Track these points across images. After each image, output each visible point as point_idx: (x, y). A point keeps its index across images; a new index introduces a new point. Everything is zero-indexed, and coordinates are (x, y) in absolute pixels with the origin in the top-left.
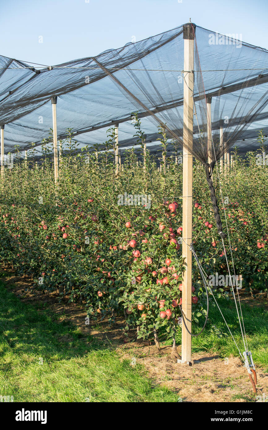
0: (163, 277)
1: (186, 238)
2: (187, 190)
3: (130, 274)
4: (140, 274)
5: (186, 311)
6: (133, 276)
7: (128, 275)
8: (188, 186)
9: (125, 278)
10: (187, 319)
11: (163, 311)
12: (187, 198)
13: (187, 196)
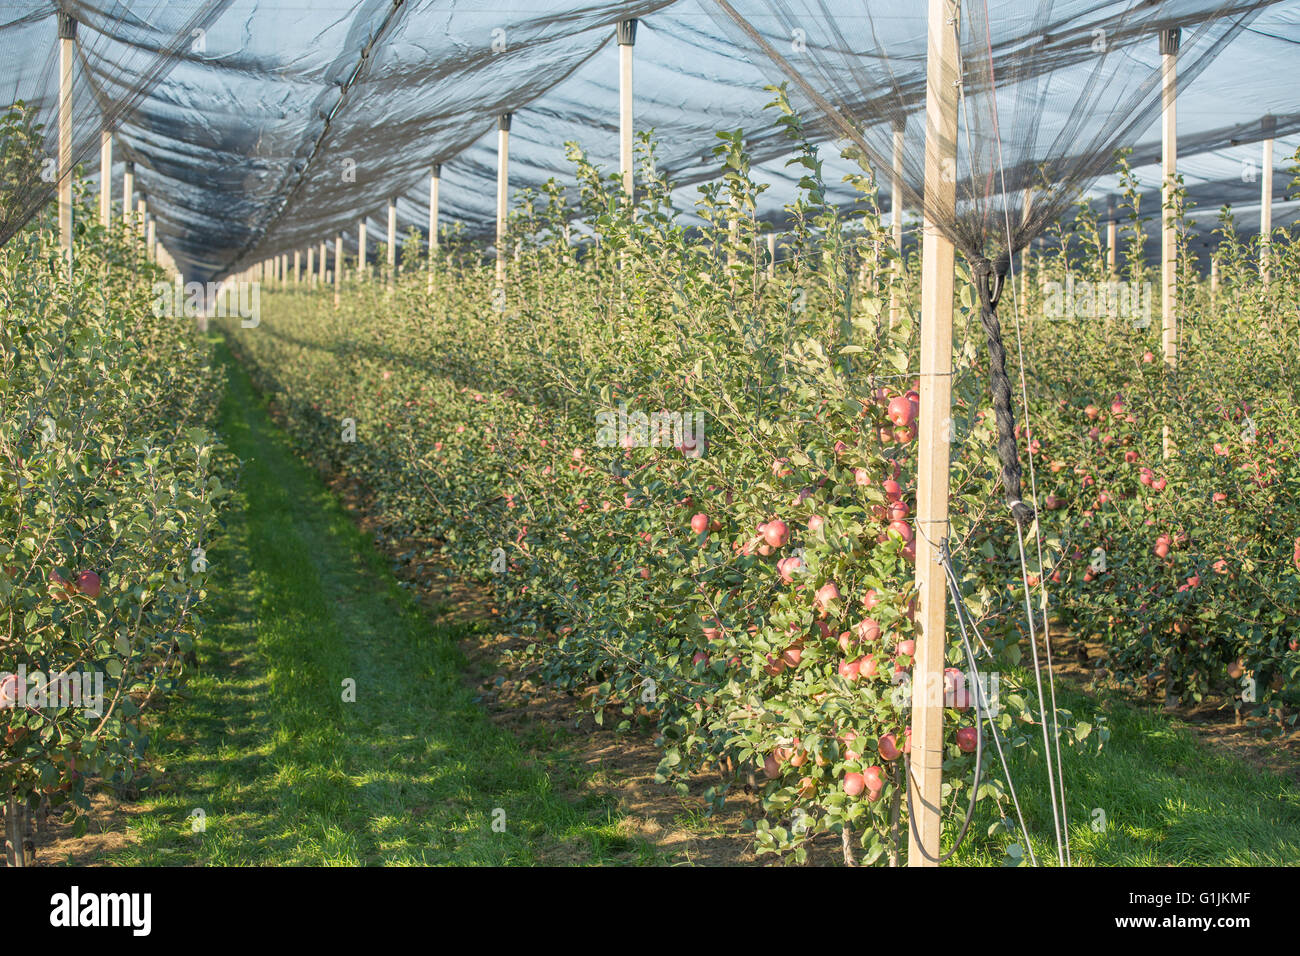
0: (860, 652)
1: (928, 518)
2: (933, 353)
3: (765, 639)
4: (794, 640)
5: (923, 774)
6: (772, 645)
7: (757, 644)
8: (938, 338)
9: (745, 651)
10: (925, 803)
11: (855, 770)
12: (932, 378)
13: (933, 372)
